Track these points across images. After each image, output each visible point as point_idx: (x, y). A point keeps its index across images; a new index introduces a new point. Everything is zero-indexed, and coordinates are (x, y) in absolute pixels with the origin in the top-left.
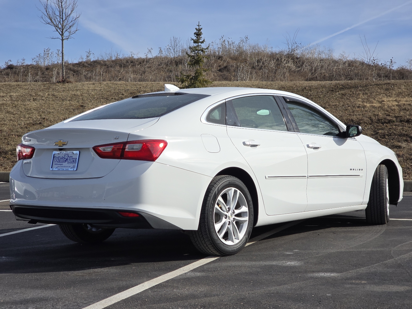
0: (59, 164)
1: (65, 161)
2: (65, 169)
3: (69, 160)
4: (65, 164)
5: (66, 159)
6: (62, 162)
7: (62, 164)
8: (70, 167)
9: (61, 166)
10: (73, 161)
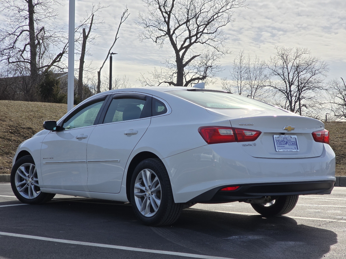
0: (281, 146)
1: (286, 144)
2: (289, 150)
3: (288, 143)
4: (287, 146)
5: (286, 142)
6: (284, 145)
7: (285, 146)
8: (292, 148)
9: (284, 147)
10: (293, 144)
